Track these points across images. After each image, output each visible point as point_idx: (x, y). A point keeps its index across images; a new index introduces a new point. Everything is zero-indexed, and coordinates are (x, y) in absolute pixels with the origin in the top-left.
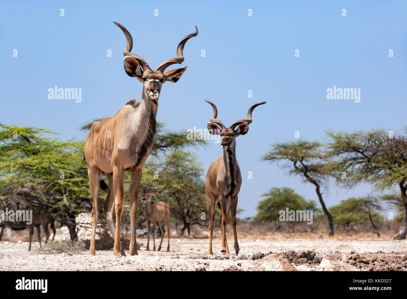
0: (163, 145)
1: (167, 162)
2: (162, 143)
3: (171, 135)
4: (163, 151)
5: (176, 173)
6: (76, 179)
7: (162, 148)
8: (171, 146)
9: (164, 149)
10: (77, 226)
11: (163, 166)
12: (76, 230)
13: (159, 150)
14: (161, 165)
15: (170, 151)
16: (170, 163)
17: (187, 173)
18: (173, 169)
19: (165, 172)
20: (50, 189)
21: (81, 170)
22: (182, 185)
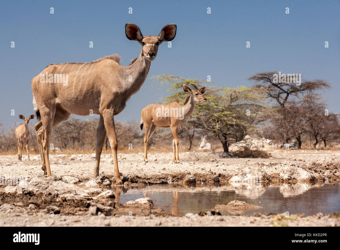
0: (302, 89)
1: (304, 100)
2: (301, 88)
3: (306, 82)
4: (302, 93)
5: (309, 107)
6: (226, 113)
7: (301, 91)
8: (307, 90)
9: (303, 91)
10: (228, 142)
11: (301, 103)
12: (227, 145)
13: (298, 92)
14: (300, 102)
15: (306, 93)
16: (305, 101)
17: (317, 107)
18: (307, 105)
19: (302, 107)
20: (209, 118)
21: (229, 107)
22: (313, 115)
